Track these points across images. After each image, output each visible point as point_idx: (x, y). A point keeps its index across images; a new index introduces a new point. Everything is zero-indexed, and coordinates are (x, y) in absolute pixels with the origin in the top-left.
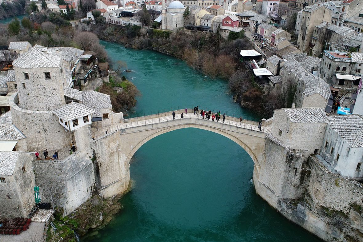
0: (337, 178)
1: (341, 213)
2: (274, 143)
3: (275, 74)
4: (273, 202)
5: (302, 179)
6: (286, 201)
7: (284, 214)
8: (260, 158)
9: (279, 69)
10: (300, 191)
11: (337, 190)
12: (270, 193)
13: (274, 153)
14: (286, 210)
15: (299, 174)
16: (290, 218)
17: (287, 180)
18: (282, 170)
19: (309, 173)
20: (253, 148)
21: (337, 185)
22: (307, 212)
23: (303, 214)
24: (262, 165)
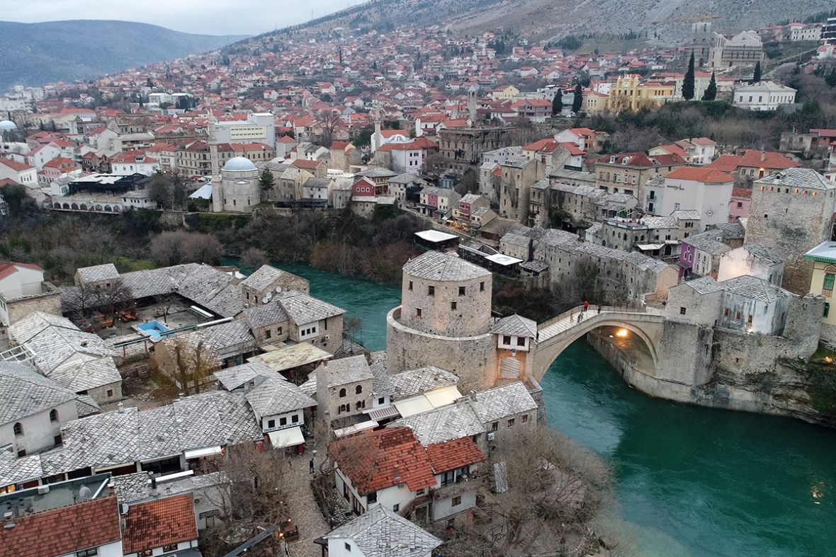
0: (758, 339)
1: (767, 372)
2: (679, 324)
3: (526, 260)
4: (683, 395)
5: (713, 356)
6: (700, 387)
7: (702, 403)
8: (658, 346)
9: (532, 249)
10: (712, 371)
11: (761, 350)
12: (676, 387)
13: (678, 336)
14: (704, 397)
15: (710, 351)
16: (711, 404)
17: (699, 360)
18: (694, 352)
19: (719, 346)
20: (652, 337)
21: (760, 345)
22: (729, 388)
23: (725, 393)
24: (659, 356)
